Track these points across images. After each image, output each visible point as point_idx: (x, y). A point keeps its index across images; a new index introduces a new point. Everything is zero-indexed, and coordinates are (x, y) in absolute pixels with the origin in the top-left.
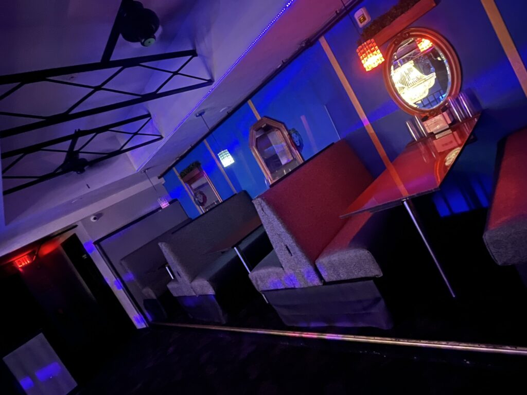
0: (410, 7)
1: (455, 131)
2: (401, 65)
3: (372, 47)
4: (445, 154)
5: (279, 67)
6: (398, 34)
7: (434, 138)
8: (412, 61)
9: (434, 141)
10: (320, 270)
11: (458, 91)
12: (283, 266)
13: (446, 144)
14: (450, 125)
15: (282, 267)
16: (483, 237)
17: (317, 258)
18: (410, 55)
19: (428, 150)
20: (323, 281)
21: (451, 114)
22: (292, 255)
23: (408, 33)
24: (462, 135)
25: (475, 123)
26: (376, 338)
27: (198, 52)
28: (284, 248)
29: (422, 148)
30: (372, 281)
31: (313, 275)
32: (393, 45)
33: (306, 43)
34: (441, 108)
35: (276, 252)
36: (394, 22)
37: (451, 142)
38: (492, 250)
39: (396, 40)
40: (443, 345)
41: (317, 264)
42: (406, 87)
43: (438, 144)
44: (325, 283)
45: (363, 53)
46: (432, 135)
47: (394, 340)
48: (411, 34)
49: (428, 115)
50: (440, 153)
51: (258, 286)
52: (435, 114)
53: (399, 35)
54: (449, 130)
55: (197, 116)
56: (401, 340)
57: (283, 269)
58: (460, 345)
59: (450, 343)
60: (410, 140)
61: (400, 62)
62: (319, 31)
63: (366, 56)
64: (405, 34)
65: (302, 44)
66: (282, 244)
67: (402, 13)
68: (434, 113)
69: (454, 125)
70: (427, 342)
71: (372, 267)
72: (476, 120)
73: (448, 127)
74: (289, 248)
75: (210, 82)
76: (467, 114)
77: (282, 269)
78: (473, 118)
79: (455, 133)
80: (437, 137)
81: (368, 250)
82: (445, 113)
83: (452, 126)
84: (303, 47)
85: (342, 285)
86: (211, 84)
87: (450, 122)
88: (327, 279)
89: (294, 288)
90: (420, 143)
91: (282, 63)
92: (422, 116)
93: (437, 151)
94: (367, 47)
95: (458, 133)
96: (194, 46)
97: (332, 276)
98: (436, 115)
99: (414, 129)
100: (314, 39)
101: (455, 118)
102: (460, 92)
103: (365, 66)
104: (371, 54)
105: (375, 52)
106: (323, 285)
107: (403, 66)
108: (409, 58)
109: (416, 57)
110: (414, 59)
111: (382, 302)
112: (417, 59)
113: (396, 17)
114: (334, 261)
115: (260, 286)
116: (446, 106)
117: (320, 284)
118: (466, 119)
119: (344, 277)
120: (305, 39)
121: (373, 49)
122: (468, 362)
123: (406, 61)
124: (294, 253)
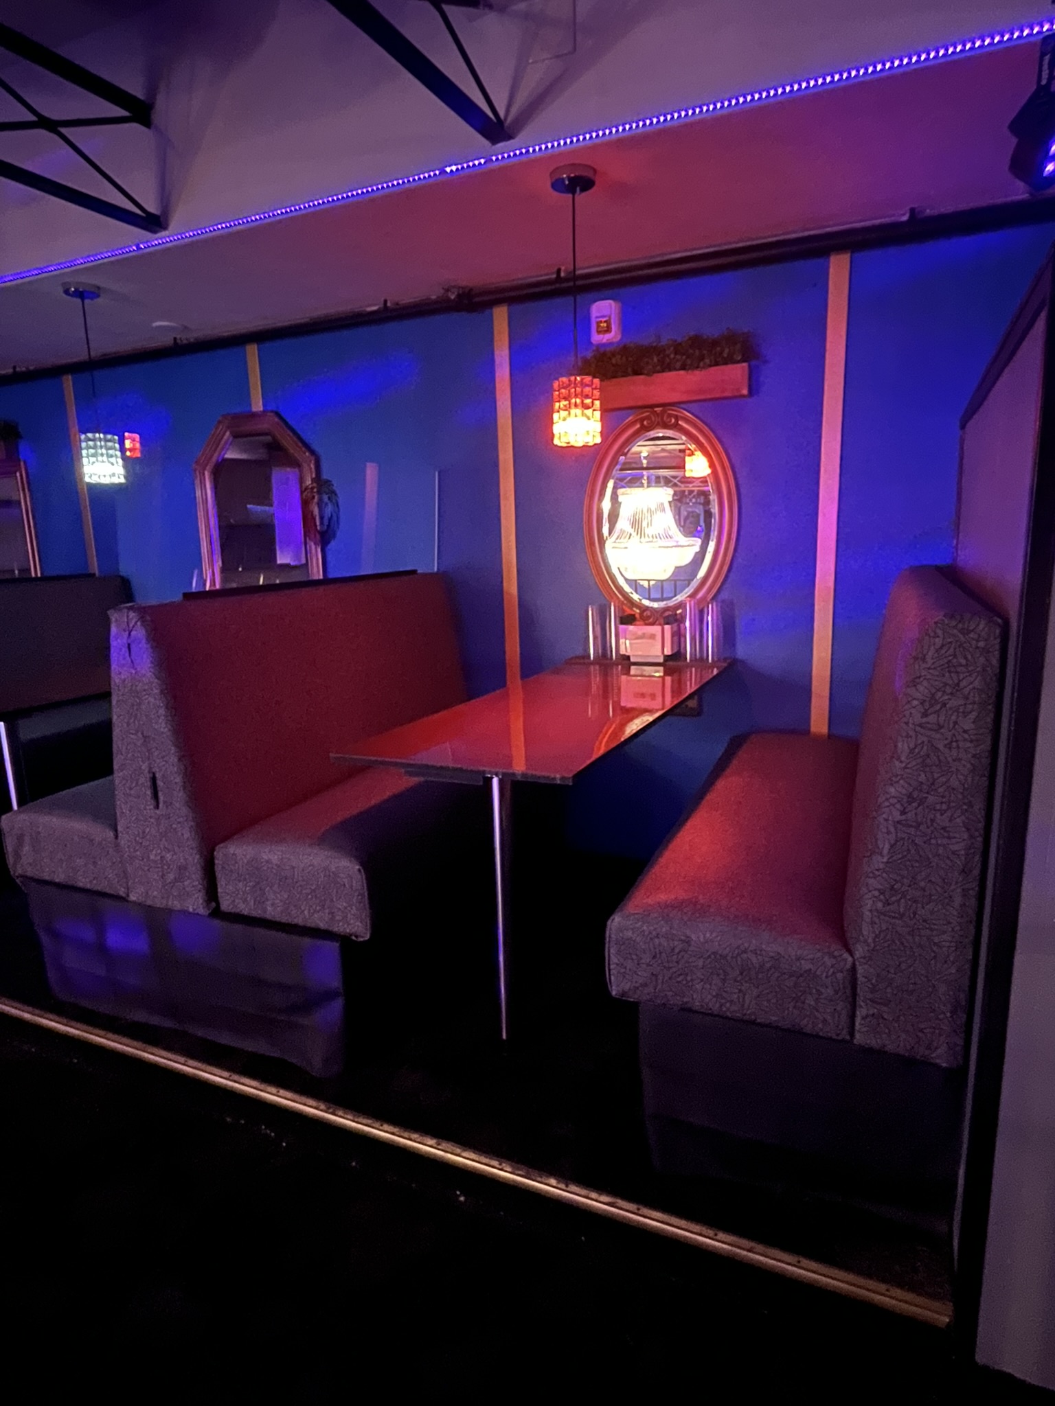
0: (701, 364)
1: (669, 675)
2: (648, 487)
3: (587, 397)
4: (632, 714)
5: (369, 309)
6: (658, 406)
7: (627, 672)
8: (670, 491)
9: (624, 677)
10: (219, 875)
11: (710, 596)
12: (119, 828)
13: (643, 695)
14: (667, 658)
15: (116, 831)
16: (609, 922)
17: (226, 838)
18: (675, 477)
19: (607, 690)
20: (214, 904)
21: (678, 636)
22: (157, 807)
23: (677, 418)
24: (677, 688)
25: (711, 677)
26: (282, 1092)
27: (157, 117)
28: (145, 780)
29: (596, 681)
30: (336, 945)
31: (194, 881)
32: (638, 426)
33: (459, 296)
34: (667, 614)
35: (117, 782)
36: (660, 374)
37: (653, 696)
38: (613, 955)
39: (648, 418)
40: (428, 1147)
41: (219, 854)
42: (635, 538)
43: (629, 687)
44: (217, 913)
45: (565, 399)
46: (626, 661)
47: (323, 1107)
48: (680, 422)
49: (637, 616)
50: (624, 707)
51: (18, 855)
52: (651, 620)
53: (658, 409)
54: (661, 668)
55: (67, 292)
56: (340, 1113)
57: (116, 837)
58: (464, 1154)
59: (444, 1145)
60: (580, 652)
61: (648, 478)
62: (503, 290)
63: (568, 408)
64: (670, 416)
65: (448, 290)
66: (145, 767)
67: (683, 368)
68: (648, 617)
69: (673, 663)
70: (396, 1130)
71: (354, 911)
72: (715, 672)
73: (661, 660)
74: (160, 783)
75: (153, 223)
76: (705, 655)
77: (112, 834)
78: (712, 666)
79: (668, 679)
80: (633, 670)
81: (362, 864)
82: (667, 627)
83: (670, 663)
84: (449, 300)
85: (260, 932)
86: (155, 232)
87: (668, 651)
88: (226, 905)
89: (123, 899)
90: (597, 667)
91: (382, 305)
92: (624, 611)
93: (619, 702)
94: (578, 390)
95: (673, 681)
96: (152, 90)
97: (245, 901)
98: (653, 624)
99: (598, 628)
100: (486, 298)
101: (682, 650)
102: (713, 598)
103: (557, 429)
104: (579, 411)
105: (589, 412)
106: (210, 915)
107: (651, 489)
108: (671, 481)
109: (683, 487)
110: (677, 489)
111: (338, 1004)
112: (684, 491)
113: (669, 368)
114: (268, 862)
115: (24, 860)
116: (676, 614)
117: (202, 911)
118: (700, 661)
119: (272, 911)
120: (464, 284)
121: (588, 401)
122: (462, 1199)
123: (662, 483)
124: (168, 804)
